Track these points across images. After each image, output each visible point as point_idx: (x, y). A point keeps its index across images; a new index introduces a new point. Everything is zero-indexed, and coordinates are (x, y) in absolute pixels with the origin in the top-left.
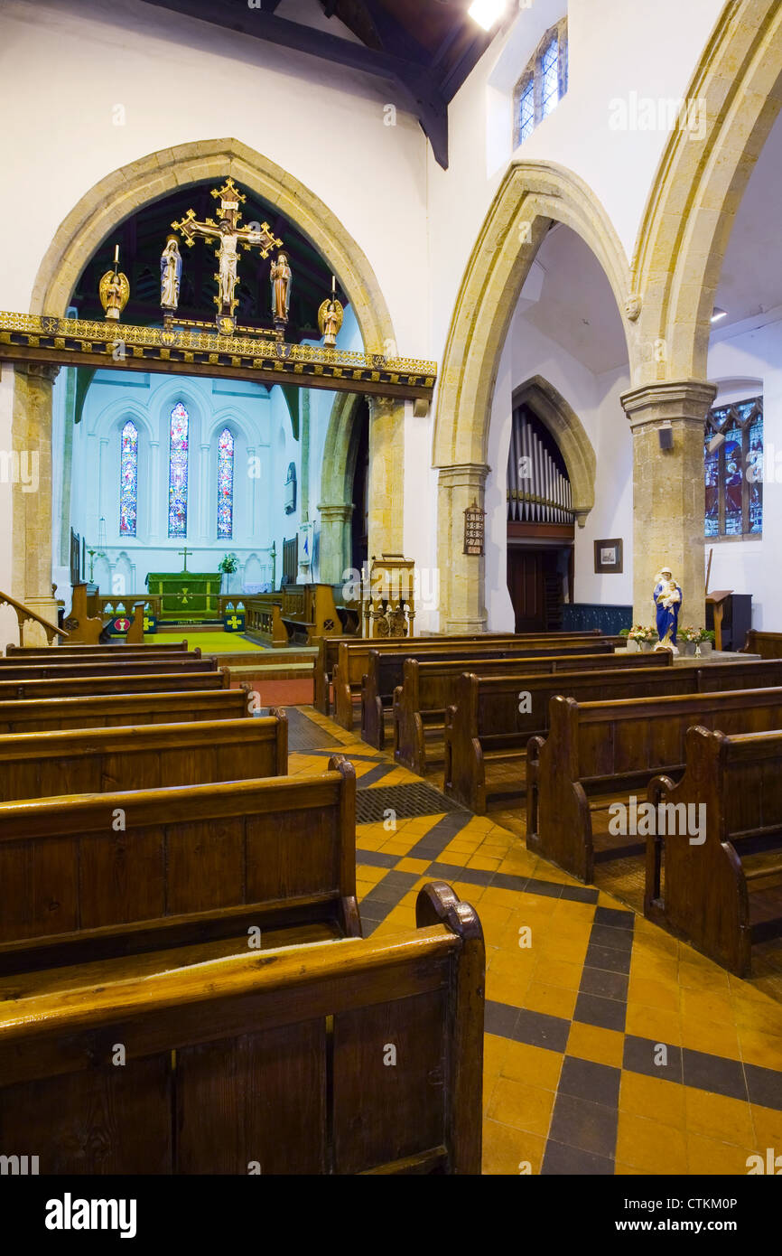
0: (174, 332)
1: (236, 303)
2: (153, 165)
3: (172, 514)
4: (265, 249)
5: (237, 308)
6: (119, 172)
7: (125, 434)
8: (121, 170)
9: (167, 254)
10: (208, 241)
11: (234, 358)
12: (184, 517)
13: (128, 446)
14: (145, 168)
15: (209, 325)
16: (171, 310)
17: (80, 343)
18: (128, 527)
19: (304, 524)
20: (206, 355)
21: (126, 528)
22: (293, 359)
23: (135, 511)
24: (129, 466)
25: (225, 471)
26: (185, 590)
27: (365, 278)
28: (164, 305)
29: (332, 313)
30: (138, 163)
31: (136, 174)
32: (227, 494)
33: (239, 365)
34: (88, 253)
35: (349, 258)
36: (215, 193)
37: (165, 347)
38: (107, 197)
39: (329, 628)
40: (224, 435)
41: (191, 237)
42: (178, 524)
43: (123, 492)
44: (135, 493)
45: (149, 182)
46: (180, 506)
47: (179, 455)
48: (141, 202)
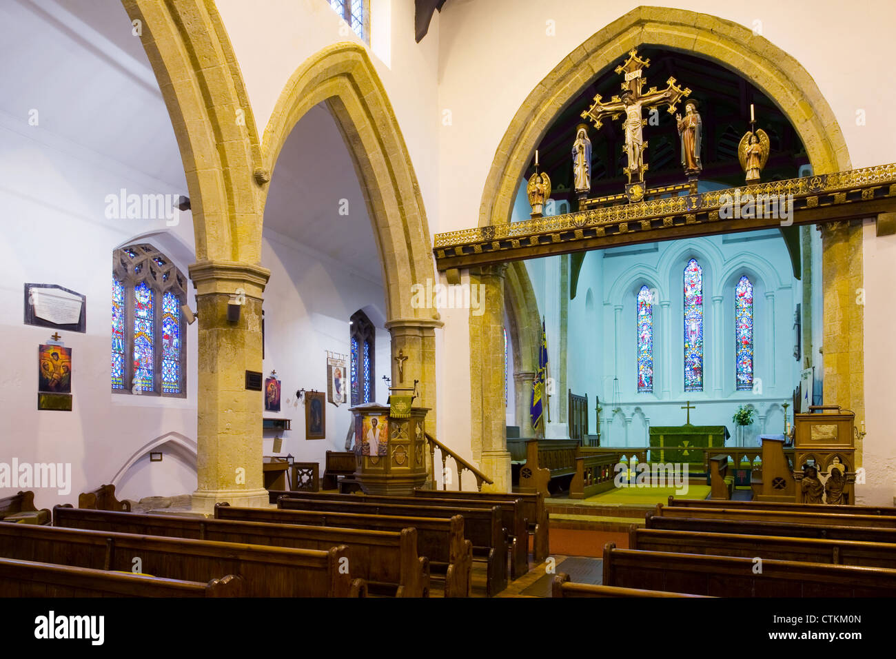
0: (585, 213)
1: (645, 167)
2: (570, 65)
3: (688, 369)
4: (672, 104)
5: (646, 173)
6: (540, 86)
7: (640, 299)
8: (541, 83)
9: (577, 144)
10: (615, 117)
11: (643, 222)
12: (699, 371)
13: (644, 308)
14: (563, 72)
15: (620, 197)
16: (584, 193)
17: (510, 242)
18: (644, 385)
19: (805, 371)
20: (615, 227)
21: (643, 385)
22: (707, 207)
23: (651, 368)
24: (645, 328)
25: (744, 320)
26: (686, 443)
27: (804, 90)
28: (577, 190)
29: (754, 146)
30: (555, 71)
31: (554, 81)
32: (746, 343)
33: (650, 228)
34: (523, 163)
35: (783, 74)
36: (619, 70)
37: (578, 228)
38: (534, 110)
39: (779, 487)
40: (741, 283)
41: (598, 120)
42: (694, 377)
43: (639, 352)
44: (650, 352)
45: (567, 83)
46: (696, 360)
47: (693, 311)
48: (563, 103)
